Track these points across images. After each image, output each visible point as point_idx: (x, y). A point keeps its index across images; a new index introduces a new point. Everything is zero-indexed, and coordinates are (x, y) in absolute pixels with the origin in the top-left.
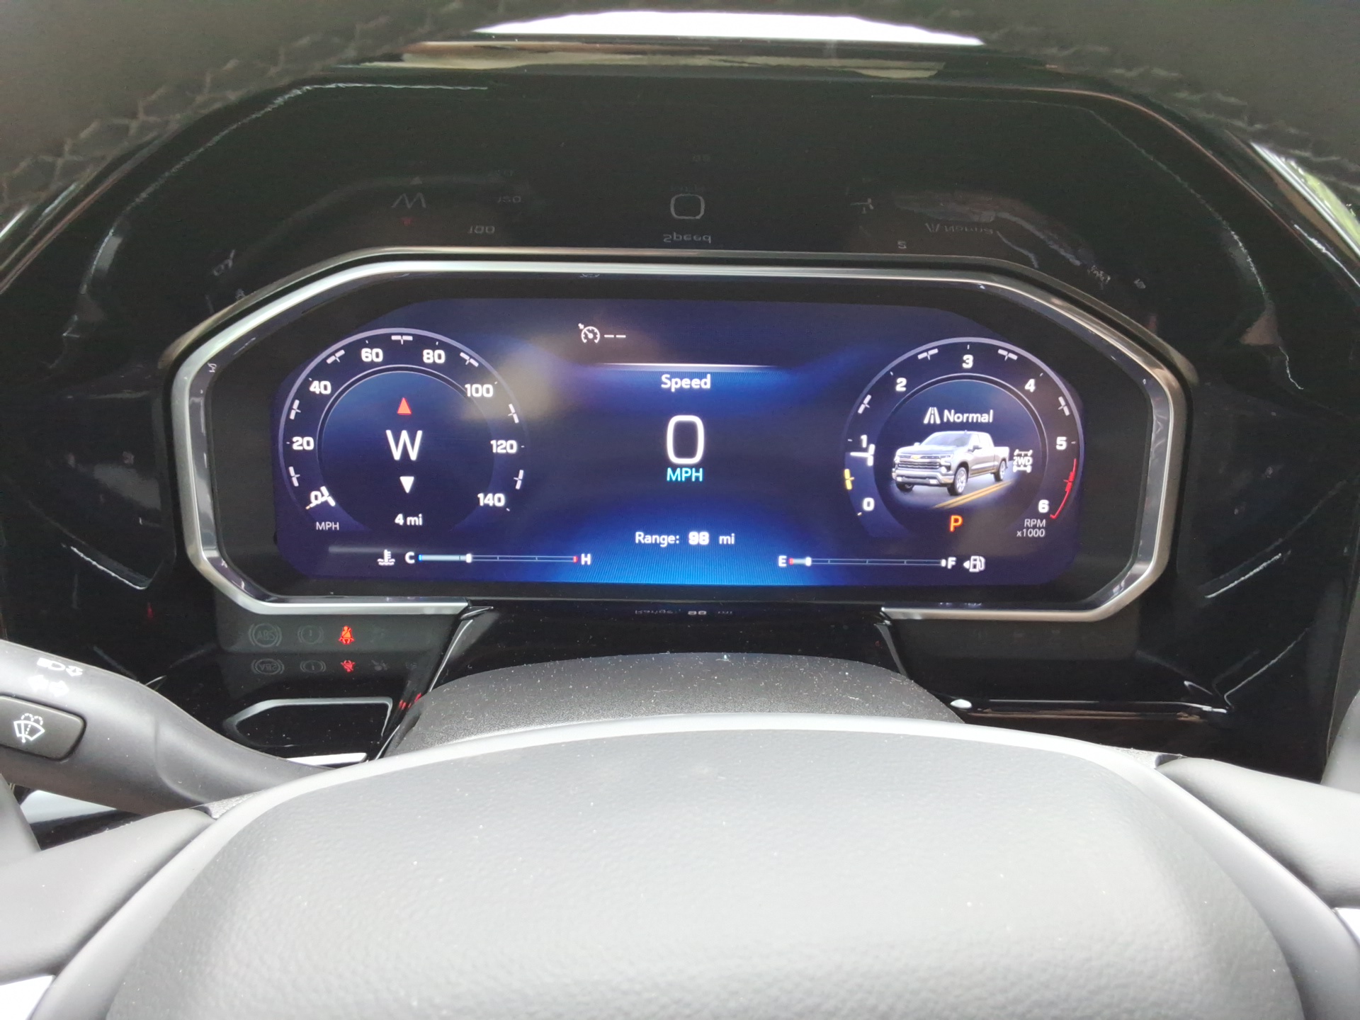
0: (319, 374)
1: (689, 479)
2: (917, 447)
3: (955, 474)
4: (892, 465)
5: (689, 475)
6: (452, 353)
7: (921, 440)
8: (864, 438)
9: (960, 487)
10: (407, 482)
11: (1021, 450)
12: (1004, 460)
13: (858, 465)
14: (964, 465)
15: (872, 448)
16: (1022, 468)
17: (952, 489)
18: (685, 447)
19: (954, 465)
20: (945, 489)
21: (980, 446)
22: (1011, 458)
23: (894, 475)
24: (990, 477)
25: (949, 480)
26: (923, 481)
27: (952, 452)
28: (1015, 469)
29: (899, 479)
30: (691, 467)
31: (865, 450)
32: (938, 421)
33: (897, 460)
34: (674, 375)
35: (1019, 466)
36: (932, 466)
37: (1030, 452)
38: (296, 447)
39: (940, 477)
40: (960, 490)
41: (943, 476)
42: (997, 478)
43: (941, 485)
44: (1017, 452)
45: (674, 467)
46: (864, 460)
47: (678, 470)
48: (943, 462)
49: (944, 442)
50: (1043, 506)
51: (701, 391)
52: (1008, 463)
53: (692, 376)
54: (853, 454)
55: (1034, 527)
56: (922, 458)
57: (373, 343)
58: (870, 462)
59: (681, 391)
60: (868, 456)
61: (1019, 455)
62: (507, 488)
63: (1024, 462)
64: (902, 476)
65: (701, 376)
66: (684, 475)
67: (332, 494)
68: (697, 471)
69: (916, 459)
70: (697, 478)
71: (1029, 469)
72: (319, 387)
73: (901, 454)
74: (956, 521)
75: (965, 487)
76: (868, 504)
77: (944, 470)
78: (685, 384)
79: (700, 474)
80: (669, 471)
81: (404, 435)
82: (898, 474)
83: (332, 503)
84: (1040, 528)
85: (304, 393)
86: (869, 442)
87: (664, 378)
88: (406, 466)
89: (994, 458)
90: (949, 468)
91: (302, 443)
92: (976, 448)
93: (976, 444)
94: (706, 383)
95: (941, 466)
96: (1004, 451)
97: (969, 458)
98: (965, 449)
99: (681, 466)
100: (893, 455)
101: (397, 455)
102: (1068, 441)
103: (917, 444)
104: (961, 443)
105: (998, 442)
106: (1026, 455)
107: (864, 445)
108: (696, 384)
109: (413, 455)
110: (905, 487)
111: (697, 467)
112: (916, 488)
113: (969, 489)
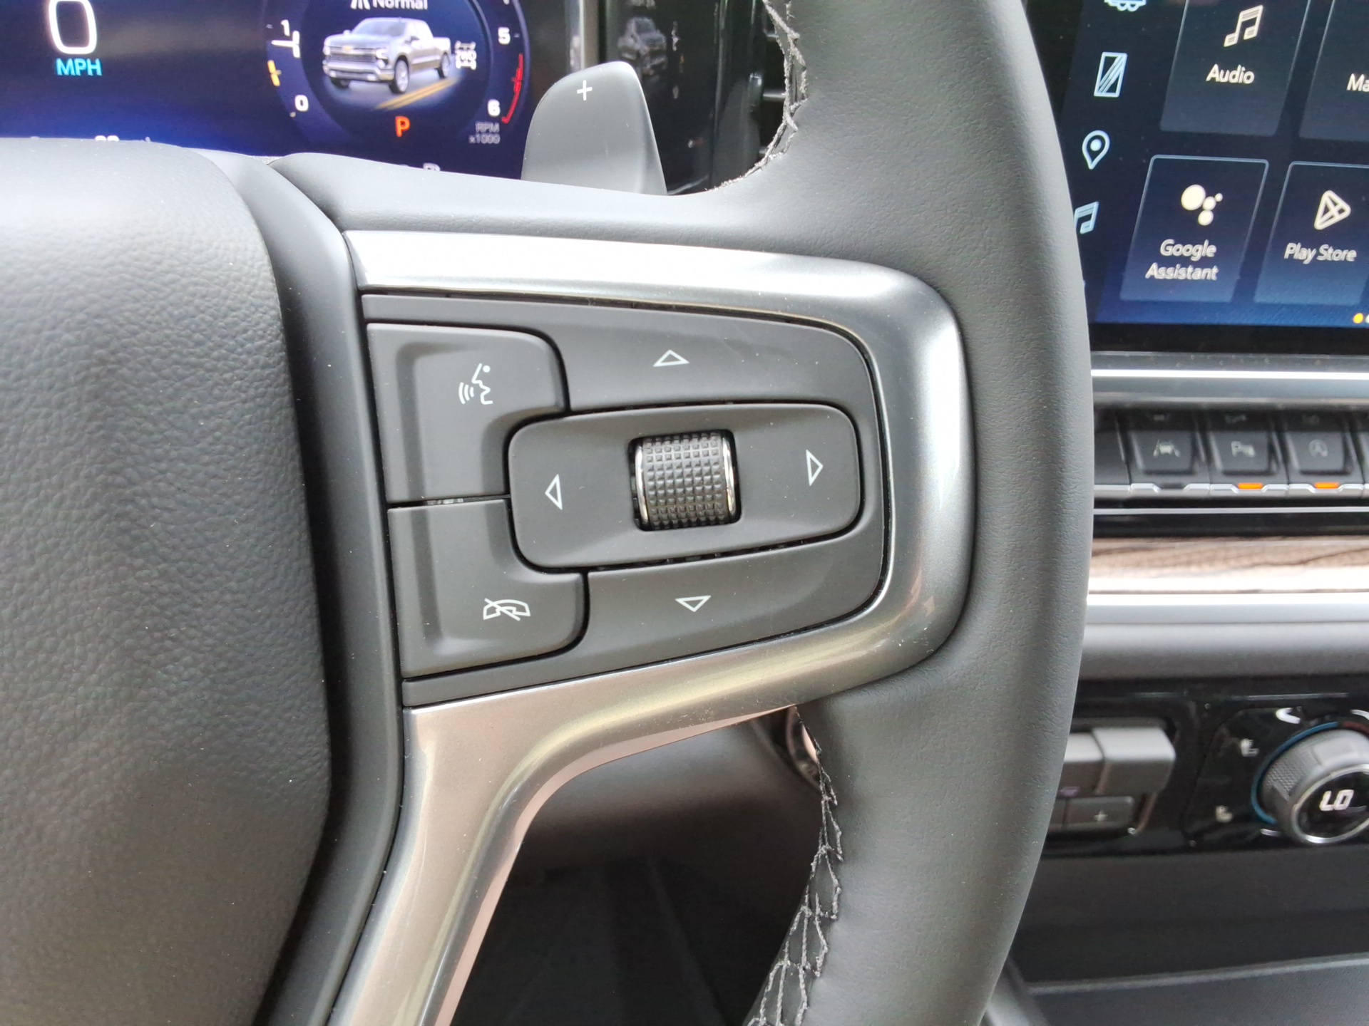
1: (84, 72)
2: (347, 36)
3: (395, 69)
4: (322, 57)
5: (83, 68)
7: (351, 28)
8: (285, 23)
9: (402, 83)
11: (463, 42)
12: (445, 53)
13: (283, 57)
14: (402, 58)
15: (296, 35)
16: (466, 64)
17: (394, 88)
18: (73, 32)
19: (393, 59)
20: (385, 88)
21: (418, 36)
22: (453, 50)
23: (326, 69)
24: (433, 74)
25: (388, 75)
26: (360, 77)
27: (388, 43)
28: (459, 65)
29: (333, 74)
30: (84, 57)
31: (289, 38)
32: (368, 6)
33: (327, 51)
35: (462, 61)
36: (368, 59)
37: (473, 45)
39: (379, 72)
40: (402, 88)
41: (381, 71)
42: (441, 75)
43: (381, 82)
44: (458, 45)
45: (65, 58)
46: (290, 50)
47: (70, 62)
48: (379, 54)
49: (377, 31)
50: (494, 108)
52: (451, 58)
54: (276, 43)
55: (487, 131)
56: (356, 49)
58: (297, 53)
60: (294, 44)
61: (461, 49)
63: (467, 57)
64: (336, 70)
66: (78, 68)
68: (93, 63)
69: (349, 50)
70: (94, 71)
71: (473, 66)
73: (330, 43)
74: (403, 123)
75: (409, 84)
76: (302, 103)
77: (381, 64)
79: (98, 67)
80: (59, 63)
82: (331, 68)
84: (493, 133)
86: (292, 30)
89: (435, 51)
90: (386, 62)
92: (413, 39)
93: (414, 34)
95: (377, 59)
96: (444, 44)
97: (407, 50)
98: (401, 40)
99: (74, 57)
100: (322, 46)
102: (511, 33)
103: (347, 32)
104: (397, 32)
105: (437, 33)
106: (468, 49)
107: (287, 32)
110: (341, 83)
111: (92, 57)
112: (353, 85)
113: (413, 86)
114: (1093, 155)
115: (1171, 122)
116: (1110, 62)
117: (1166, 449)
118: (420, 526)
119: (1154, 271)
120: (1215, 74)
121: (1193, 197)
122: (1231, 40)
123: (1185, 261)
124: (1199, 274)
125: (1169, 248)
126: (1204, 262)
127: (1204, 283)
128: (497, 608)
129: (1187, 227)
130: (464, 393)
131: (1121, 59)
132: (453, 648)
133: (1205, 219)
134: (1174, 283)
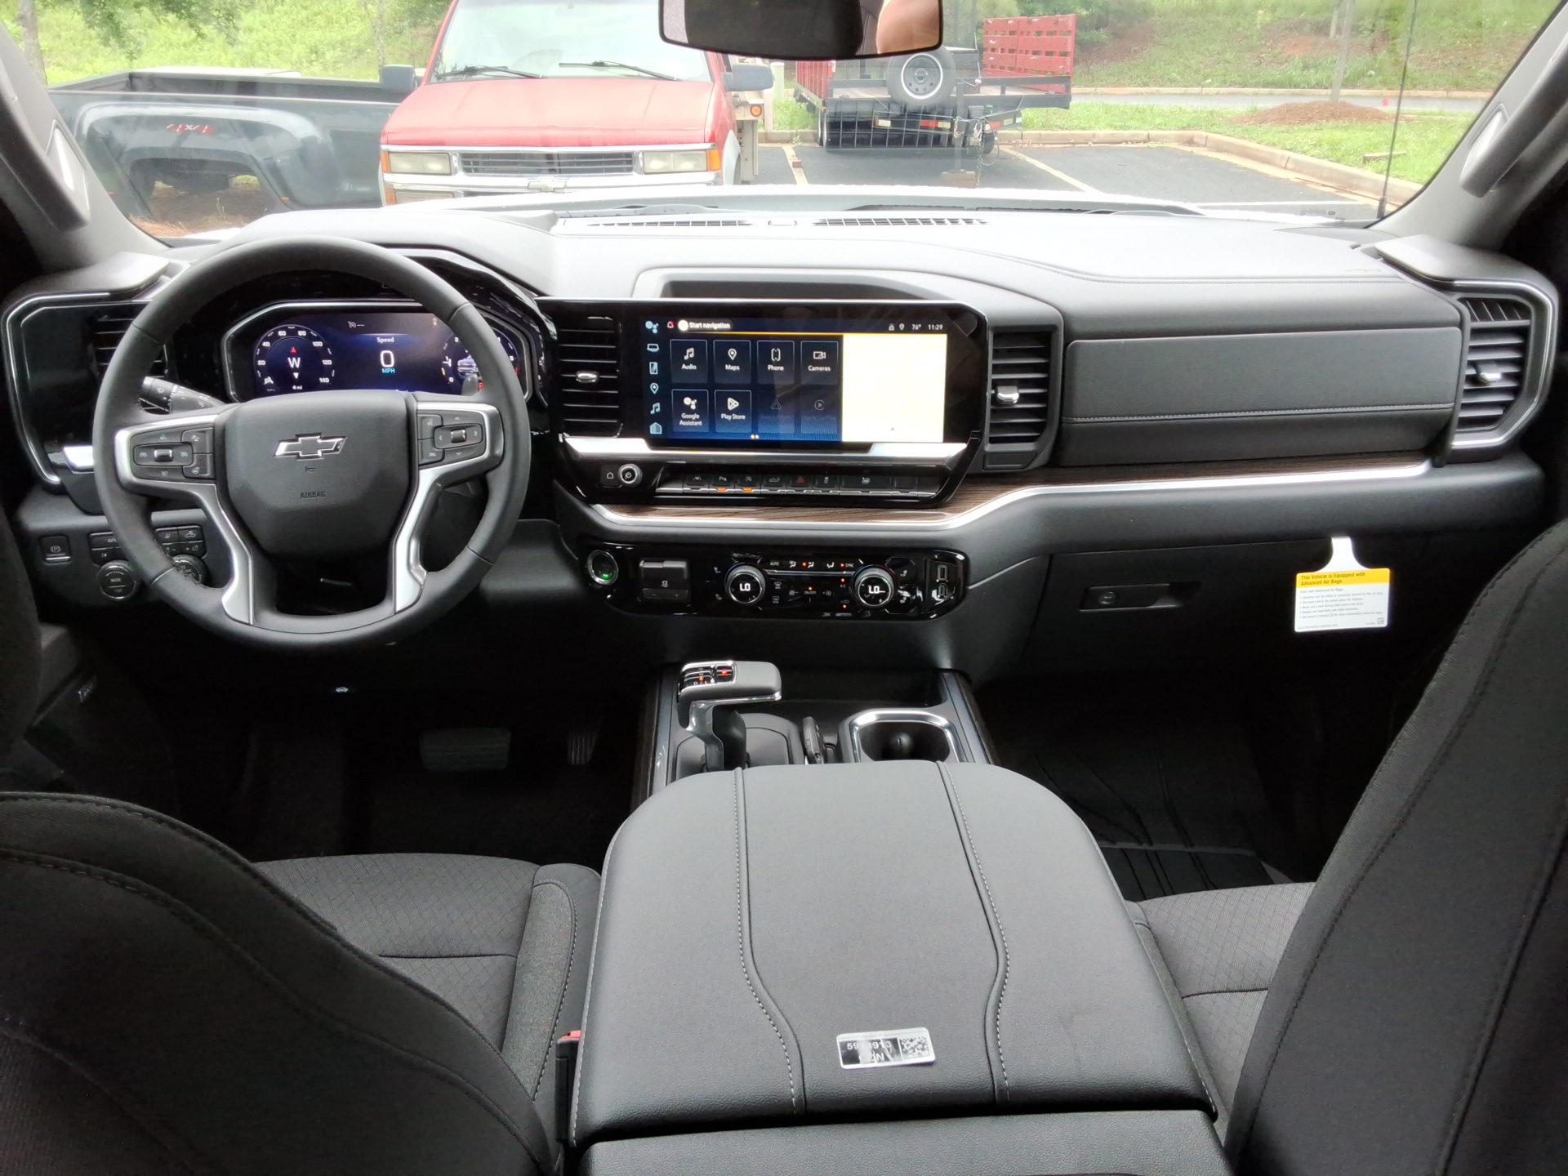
0: (266, 339)
1: (390, 372)
2: (464, 360)
4: (457, 366)
6: (308, 332)
8: (447, 357)
10: (296, 375)
13: (446, 366)
15: (450, 360)
18: (387, 360)
25: (477, 371)
26: (468, 372)
30: (390, 368)
34: (382, 337)
38: (259, 364)
39: (474, 370)
43: (475, 373)
45: (385, 368)
47: (386, 370)
51: (391, 343)
53: (387, 337)
54: (444, 362)
57: (282, 329)
58: (450, 365)
59: (384, 343)
62: (329, 376)
65: (390, 337)
66: (388, 371)
67: (272, 379)
68: (392, 370)
70: (392, 372)
72: (266, 344)
73: (459, 362)
74: (481, 385)
76: (451, 380)
77: (475, 368)
78: (385, 340)
79: (394, 371)
80: (383, 370)
81: (294, 359)
82: (460, 369)
83: (272, 382)
85: (261, 347)
87: (378, 339)
88: (295, 370)
91: (261, 363)
94: (392, 340)
99: (387, 368)
100: (457, 363)
101: (292, 366)
107: (447, 360)
108: (389, 340)
109: (298, 366)
110: (463, 374)
111: (392, 368)
112: (466, 374)
114: (654, 390)
115: (675, 380)
116: (652, 365)
117: (697, 478)
118: (422, 443)
119: (681, 423)
120: (684, 367)
121: (687, 401)
122: (686, 358)
123: (691, 420)
124: (696, 424)
125: (684, 416)
126: (696, 420)
127: (698, 426)
128: (432, 454)
129: (688, 410)
130: (429, 424)
131: (656, 364)
132: (425, 461)
133: (693, 407)
134: (689, 426)
